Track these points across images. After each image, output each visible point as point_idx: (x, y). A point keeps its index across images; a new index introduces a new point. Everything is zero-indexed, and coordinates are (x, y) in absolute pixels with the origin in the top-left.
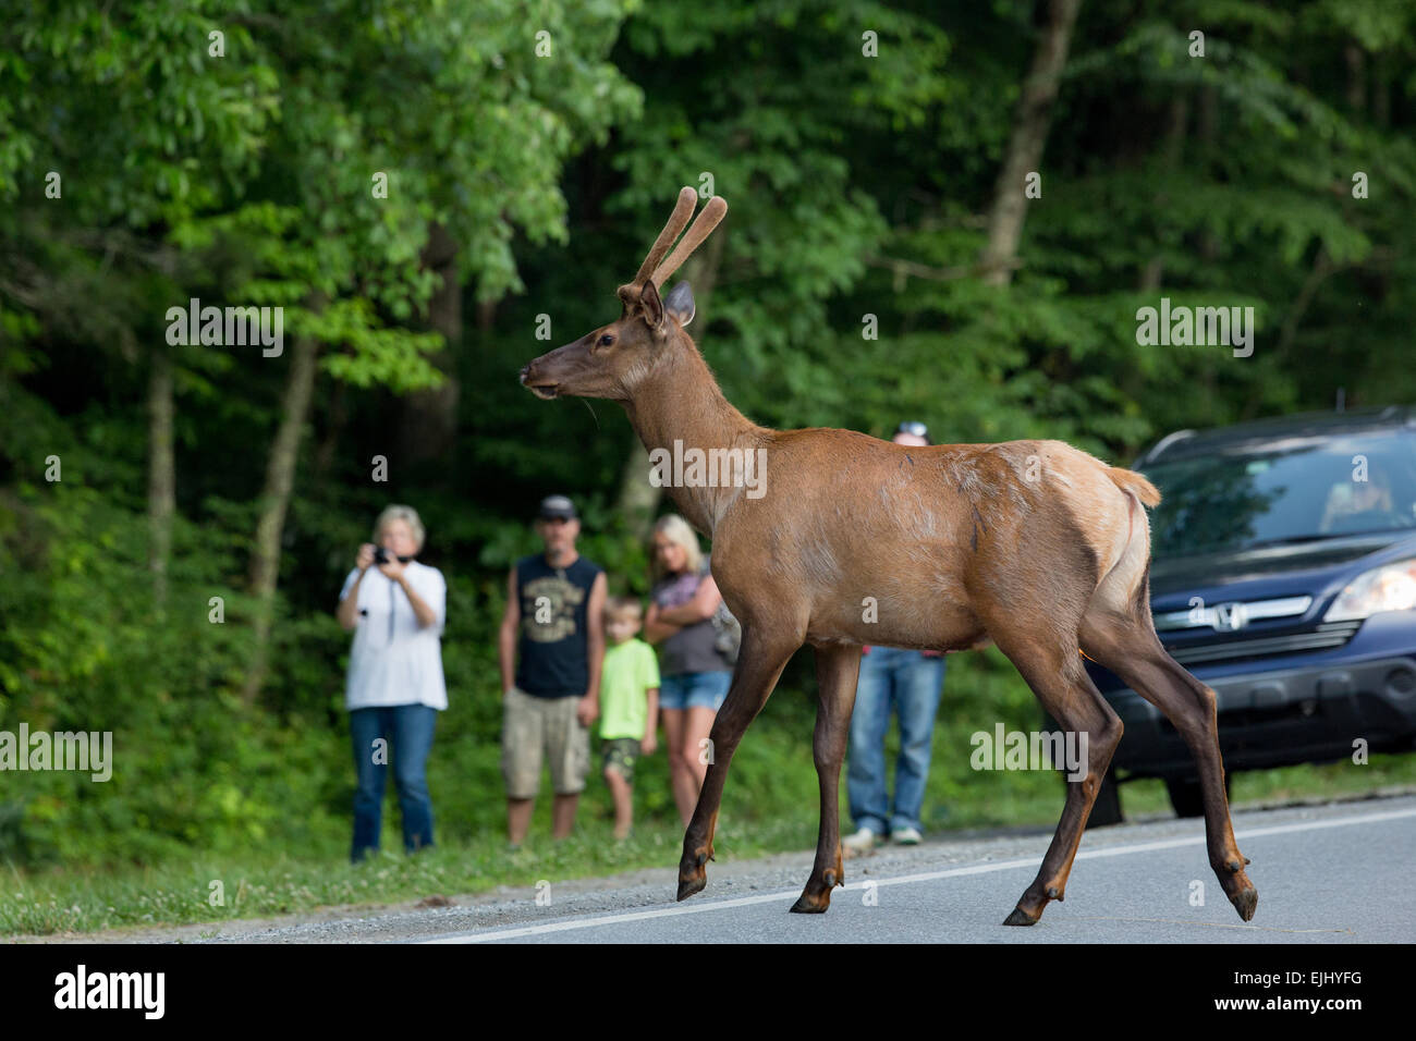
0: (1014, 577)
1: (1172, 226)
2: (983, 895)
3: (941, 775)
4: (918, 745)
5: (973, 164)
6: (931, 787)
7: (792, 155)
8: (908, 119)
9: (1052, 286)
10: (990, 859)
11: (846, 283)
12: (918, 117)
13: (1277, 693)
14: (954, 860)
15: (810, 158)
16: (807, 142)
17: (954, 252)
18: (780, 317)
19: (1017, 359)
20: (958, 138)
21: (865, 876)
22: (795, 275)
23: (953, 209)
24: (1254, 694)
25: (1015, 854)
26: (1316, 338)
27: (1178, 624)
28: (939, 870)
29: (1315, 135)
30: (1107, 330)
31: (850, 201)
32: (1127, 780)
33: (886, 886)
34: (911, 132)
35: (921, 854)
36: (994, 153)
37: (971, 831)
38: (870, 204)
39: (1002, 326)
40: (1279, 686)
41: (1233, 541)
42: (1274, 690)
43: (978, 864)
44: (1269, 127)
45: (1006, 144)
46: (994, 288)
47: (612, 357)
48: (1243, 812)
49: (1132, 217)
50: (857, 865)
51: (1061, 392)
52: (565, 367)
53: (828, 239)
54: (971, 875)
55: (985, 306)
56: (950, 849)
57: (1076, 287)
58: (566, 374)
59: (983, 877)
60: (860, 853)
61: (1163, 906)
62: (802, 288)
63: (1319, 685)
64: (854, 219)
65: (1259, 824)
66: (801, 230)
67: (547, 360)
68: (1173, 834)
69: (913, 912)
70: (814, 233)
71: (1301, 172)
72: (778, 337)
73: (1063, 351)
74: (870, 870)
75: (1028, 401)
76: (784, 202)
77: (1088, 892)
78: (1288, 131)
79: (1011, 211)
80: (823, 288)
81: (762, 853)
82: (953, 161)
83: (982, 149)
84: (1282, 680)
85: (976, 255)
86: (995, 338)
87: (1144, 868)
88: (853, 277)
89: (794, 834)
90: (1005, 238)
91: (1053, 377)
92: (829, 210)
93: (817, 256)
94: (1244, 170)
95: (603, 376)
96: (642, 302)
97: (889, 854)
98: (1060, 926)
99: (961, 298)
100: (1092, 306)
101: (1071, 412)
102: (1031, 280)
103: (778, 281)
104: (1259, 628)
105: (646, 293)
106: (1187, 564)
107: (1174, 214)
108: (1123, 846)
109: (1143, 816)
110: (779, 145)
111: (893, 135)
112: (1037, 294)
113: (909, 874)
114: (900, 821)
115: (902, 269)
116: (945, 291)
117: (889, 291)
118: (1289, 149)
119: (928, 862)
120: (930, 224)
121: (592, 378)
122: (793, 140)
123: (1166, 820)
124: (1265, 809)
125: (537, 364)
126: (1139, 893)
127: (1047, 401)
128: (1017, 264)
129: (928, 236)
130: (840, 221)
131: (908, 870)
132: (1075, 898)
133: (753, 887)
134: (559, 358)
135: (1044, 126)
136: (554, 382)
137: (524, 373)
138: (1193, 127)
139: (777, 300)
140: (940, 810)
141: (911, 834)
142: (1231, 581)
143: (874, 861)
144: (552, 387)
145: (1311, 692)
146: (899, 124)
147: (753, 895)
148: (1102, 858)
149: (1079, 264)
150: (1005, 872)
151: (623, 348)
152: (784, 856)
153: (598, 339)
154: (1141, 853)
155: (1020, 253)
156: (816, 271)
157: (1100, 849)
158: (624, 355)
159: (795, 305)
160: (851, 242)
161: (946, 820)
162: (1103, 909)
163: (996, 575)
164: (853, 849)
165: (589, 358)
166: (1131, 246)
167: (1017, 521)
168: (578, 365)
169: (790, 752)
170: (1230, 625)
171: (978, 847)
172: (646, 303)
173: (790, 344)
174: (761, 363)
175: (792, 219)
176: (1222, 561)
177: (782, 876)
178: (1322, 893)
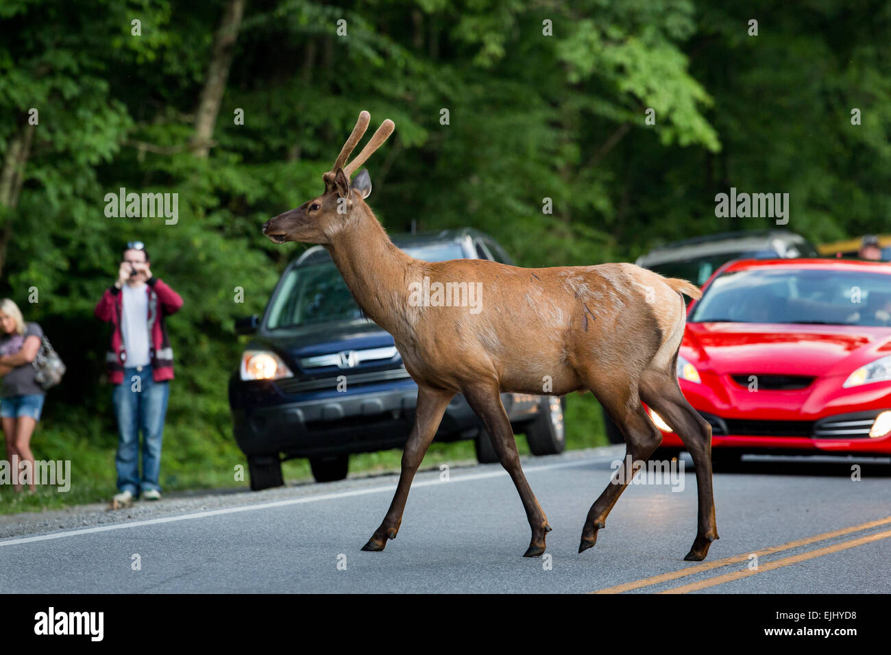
0: (610, 348)
1: (307, 125)
2: (202, 531)
3: (169, 457)
4: (155, 437)
5: (185, 83)
6: (163, 464)
7: (76, 78)
8: (145, 57)
9: (234, 158)
10: (205, 509)
11: (108, 156)
12: (151, 56)
13: (378, 406)
14: (183, 510)
15: (86, 80)
16: (84, 70)
17: (174, 138)
18: (69, 177)
19: (213, 202)
20: (175, 68)
21: (129, 520)
22: (78, 151)
23: (171, 112)
24: (363, 406)
25: (220, 505)
26: (394, 189)
27: (317, 364)
28: (174, 516)
29: (394, 64)
30: (270, 185)
31: (112, 107)
32: (285, 460)
33: (142, 526)
34: (147, 64)
35: (162, 506)
36: (198, 78)
37: (190, 491)
38: (123, 109)
39: (204, 183)
40: (379, 402)
41: (349, 313)
42: (375, 404)
43: (198, 512)
44: (366, 60)
45: (205, 71)
46: (198, 159)
47: (318, 217)
48: (357, 479)
49: (283, 119)
50: (123, 513)
51: (240, 222)
52: (290, 223)
53: (97, 129)
54: (194, 519)
55: (193, 170)
56: (180, 502)
57: (248, 159)
58: (291, 228)
59: (202, 520)
60: (123, 505)
61: (312, 537)
62: (82, 159)
63: (403, 401)
64: (113, 118)
65: (368, 486)
66: (81, 125)
67: (279, 219)
68: (316, 492)
69: (159, 541)
70: (89, 126)
71: (385, 87)
72: (68, 189)
73: (243, 198)
74: (133, 516)
75: (220, 228)
76: (70, 106)
77: (266, 528)
78: (378, 62)
79: (209, 112)
80: (94, 159)
81: (65, 506)
82: (172, 81)
83: (190, 75)
84: (380, 397)
85: (188, 140)
86: (198, 190)
87: (299, 513)
88: (112, 152)
89: (82, 494)
90: (205, 129)
91: (236, 213)
92: (98, 112)
93: (91, 140)
94: (350, 86)
95: (313, 229)
96: (336, 183)
97: (141, 506)
98: (250, 550)
99: (178, 165)
100: (260, 170)
101: (247, 234)
102: (222, 155)
103: (67, 155)
104: (366, 366)
105: (339, 176)
106: (320, 328)
107: (310, 117)
108: (285, 500)
109: (295, 481)
110: (67, 72)
111: (135, 65)
112: (226, 163)
113: (156, 518)
114: (147, 486)
115: (143, 147)
116: (169, 160)
117: (134, 161)
118: (379, 73)
119: (167, 511)
120: (159, 120)
121: (306, 231)
122: (75, 69)
123: (309, 484)
124: (370, 477)
125: (273, 222)
126: (297, 529)
127: (232, 228)
128: (213, 144)
129: (157, 129)
130: (105, 119)
131: (156, 515)
132: (259, 533)
133: (61, 527)
134: (287, 218)
135: (228, 59)
136: (283, 233)
137: (265, 227)
138: (319, 60)
139: (66, 166)
140: (171, 479)
141: (154, 493)
142: (348, 337)
143: (133, 510)
144: (282, 236)
145: (397, 405)
146: (140, 60)
147: (62, 531)
148: (273, 508)
149: (251, 145)
150: (215, 516)
151: (325, 211)
152: (77, 507)
153: (310, 206)
154: (298, 504)
155: (215, 137)
156: (90, 149)
157: (272, 502)
158: (326, 216)
159: (77, 170)
160: (111, 132)
161: (175, 485)
162: (276, 539)
163: (600, 346)
164: (119, 502)
165: (304, 217)
166: (283, 135)
167: (616, 314)
168: (298, 223)
169: (76, 444)
170: (348, 364)
171: (197, 501)
172: (339, 183)
173: (75, 194)
174: (57, 205)
175: (75, 117)
176: (342, 325)
177: (79, 520)
178: (409, 528)
